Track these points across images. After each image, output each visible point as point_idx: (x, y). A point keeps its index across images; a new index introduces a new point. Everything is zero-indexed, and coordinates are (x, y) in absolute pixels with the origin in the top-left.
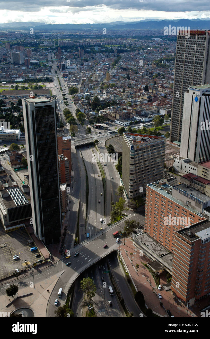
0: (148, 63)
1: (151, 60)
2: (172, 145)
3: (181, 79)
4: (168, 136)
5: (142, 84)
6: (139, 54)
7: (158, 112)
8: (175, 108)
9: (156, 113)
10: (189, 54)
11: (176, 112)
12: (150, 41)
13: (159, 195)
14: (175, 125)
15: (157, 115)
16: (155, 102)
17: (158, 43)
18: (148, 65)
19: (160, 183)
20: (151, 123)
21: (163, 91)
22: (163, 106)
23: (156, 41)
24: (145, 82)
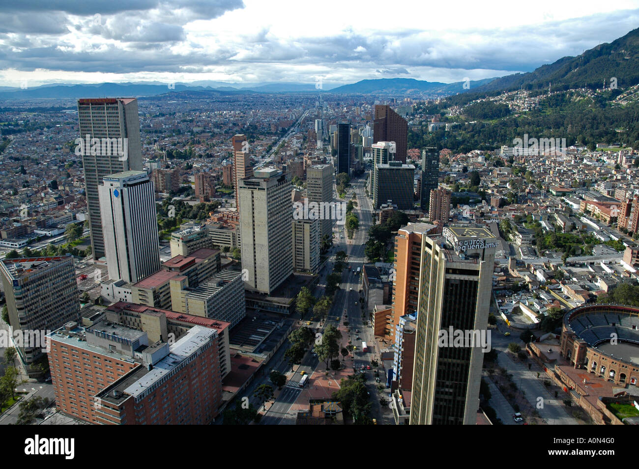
0: (57, 146)
1: (62, 142)
2: (98, 263)
3: (94, 166)
4: (90, 252)
5: (48, 178)
6: (42, 134)
7: (75, 218)
8: (92, 209)
9: (71, 221)
10: (100, 131)
11: (95, 214)
12: (60, 115)
13: (67, 346)
14: (97, 233)
15: (72, 223)
16: (69, 203)
17: (72, 116)
18: (57, 149)
19: (67, 327)
20: (62, 236)
21: (82, 186)
22: (82, 208)
23: (68, 114)
24: (53, 176)
